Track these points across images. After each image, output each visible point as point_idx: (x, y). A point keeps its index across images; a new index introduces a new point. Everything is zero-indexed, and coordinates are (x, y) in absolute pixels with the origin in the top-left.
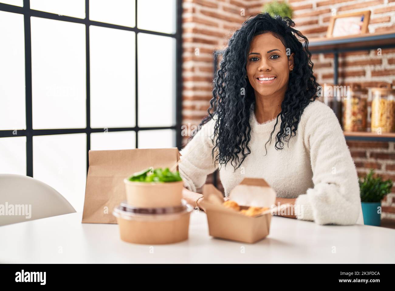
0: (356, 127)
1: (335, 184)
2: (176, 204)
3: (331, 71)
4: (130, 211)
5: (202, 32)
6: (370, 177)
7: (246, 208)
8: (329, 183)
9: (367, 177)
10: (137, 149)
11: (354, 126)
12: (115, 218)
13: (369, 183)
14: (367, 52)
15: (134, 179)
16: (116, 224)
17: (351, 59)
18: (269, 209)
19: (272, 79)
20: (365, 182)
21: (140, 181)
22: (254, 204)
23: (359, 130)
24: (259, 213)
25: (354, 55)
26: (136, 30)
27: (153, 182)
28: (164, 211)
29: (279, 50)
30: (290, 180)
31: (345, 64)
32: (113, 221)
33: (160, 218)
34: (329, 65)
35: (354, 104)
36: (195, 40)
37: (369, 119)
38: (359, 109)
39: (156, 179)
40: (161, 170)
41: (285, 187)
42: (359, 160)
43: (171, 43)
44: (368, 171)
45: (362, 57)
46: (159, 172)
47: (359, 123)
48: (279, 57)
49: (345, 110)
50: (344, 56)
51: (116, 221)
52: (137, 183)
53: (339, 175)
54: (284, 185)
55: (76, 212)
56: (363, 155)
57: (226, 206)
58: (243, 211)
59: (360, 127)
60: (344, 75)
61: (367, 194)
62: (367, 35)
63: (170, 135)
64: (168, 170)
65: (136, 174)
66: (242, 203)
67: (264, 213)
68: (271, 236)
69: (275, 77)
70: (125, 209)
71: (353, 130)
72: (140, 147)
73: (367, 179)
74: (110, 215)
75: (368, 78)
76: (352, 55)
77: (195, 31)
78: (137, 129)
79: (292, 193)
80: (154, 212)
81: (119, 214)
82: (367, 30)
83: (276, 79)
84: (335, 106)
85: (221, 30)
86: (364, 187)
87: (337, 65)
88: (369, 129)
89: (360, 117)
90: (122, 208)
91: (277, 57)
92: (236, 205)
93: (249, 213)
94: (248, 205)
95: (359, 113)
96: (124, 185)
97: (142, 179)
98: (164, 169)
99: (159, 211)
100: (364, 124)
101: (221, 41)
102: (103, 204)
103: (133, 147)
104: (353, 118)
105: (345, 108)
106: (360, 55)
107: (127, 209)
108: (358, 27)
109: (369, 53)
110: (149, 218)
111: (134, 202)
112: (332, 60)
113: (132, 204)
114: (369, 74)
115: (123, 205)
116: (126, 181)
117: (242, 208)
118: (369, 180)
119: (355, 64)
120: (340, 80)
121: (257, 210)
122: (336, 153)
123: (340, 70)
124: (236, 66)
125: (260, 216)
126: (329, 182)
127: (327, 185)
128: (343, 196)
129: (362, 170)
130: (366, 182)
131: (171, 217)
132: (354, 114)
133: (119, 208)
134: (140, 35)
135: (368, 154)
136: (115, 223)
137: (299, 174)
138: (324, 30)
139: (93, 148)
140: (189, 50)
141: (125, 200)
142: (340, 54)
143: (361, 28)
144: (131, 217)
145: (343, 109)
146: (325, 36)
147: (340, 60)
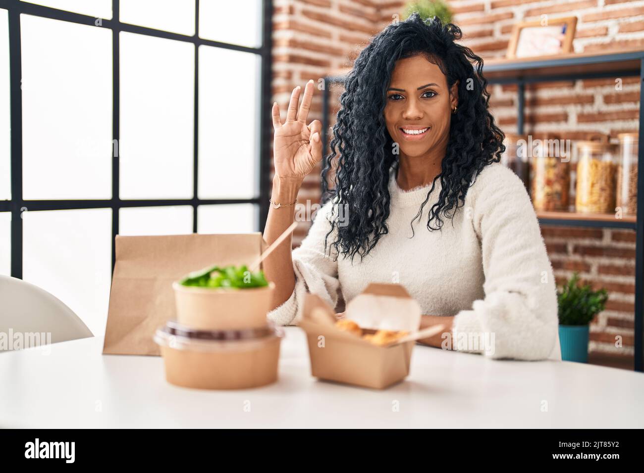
0: (551, 205)
1: (519, 293)
2: (258, 324)
3: (513, 112)
4: (182, 335)
5: (305, 46)
6: (572, 284)
7: (373, 332)
8: (510, 292)
9: (569, 285)
10: (195, 234)
11: (549, 202)
12: (158, 346)
13: (571, 295)
14: (571, 84)
15: (190, 282)
16: (160, 356)
17: (545, 93)
18: (409, 333)
19: (423, 131)
20: (564, 292)
21: (199, 286)
22: (385, 326)
23: (556, 209)
24: (393, 340)
25: (551, 87)
26: (197, 41)
27: (220, 287)
28: (238, 336)
29: (437, 85)
30: (450, 279)
31: (535, 102)
32: (154, 352)
33: (231, 347)
34: (510, 103)
35: (549, 167)
36: (293, 59)
37: (572, 192)
38: (557, 175)
39: (226, 283)
40: (233, 268)
41: (442, 290)
42: (556, 257)
43: (254, 62)
44: (569, 275)
45: (562, 91)
46: (230, 273)
47: (556, 198)
48: (436, 94)
49: (535, 176)
50: (534, 89)
51: (159, 352)
52: (194, 289)
53: (526, 280)
54: (441, 288)
55: (92, 336)
56: (562, 249)
57: (341, 328)
58: (368, 338)
59: (558, 203)
60: (533, 120)
61: (568, 312)
62: (572, 55)
63: (250, 212)
64: (245, 269)
65: (193, 275)
66: (365, 324)
67: (402, 340)
68: (412, 377)
69: (428, 128)
70: (173, 332)
71: (547, 209)
72: (201, 230)
73: (568, 288)
74: (150, 341)
75: (573, 125)
76: (546, 87)
77: (293, 43)
78: (195, 202)
79: (453, 300)
80: (221, 337)
81: (164, 339)
82: (572, 49)
83: (429, 130)
84: (519, 168)
85: (335, 43)
86: (564, 301)
87: (523, 103)
88: (571, 207)
89: (557, 187)
90: (170, 330)
91: (433, 94)
92: (356, 328)
93: (377, 340)
94: (375, 327)
95: (557, 181)
96: (173, 292)
97: (202, 282)
98: (239, 267)
99: (230, 335)
100: (564, 199)
101: (335, 61)
102: (137, 323)
103: (189, 231)
104: (547, 189)
105: (535, 173)
106: (560, 87)
107: (178, 332)
108: (557, 43)
109: (573, 85)
110: (214, 347)
111: (189, 320)
112: (514, 96)
113: (185, 324)
114: (573, 118)
115: (171, 325)
116: (177, 286)
117: (366, 332)
118: (571, 289)
119: (552, 102)
120: (527, 128)
121: (390, 335)
122: (523, 247)
123: (528, 111)
124: (370, 111)
125: (394, 345)
126: (510, 290)
127: (507, 294)
128: (532, 311)
129: (561, 274)
130: (566, 293)
131: (249, 346)
132: (549, 183)
133: (164, 330)
134: (203, 48)
135: (570, 248)
136: (157, 354)
137: (464, 271)
138: (502, 46)
139: (123, 231)
140: (283, 74)
141: (174, 317)
142: (528, 85)
143: (561, 45)
144: (184, 344)
145: (532, 175)
146: (504, 56)
147: (528, 95)
